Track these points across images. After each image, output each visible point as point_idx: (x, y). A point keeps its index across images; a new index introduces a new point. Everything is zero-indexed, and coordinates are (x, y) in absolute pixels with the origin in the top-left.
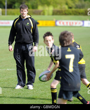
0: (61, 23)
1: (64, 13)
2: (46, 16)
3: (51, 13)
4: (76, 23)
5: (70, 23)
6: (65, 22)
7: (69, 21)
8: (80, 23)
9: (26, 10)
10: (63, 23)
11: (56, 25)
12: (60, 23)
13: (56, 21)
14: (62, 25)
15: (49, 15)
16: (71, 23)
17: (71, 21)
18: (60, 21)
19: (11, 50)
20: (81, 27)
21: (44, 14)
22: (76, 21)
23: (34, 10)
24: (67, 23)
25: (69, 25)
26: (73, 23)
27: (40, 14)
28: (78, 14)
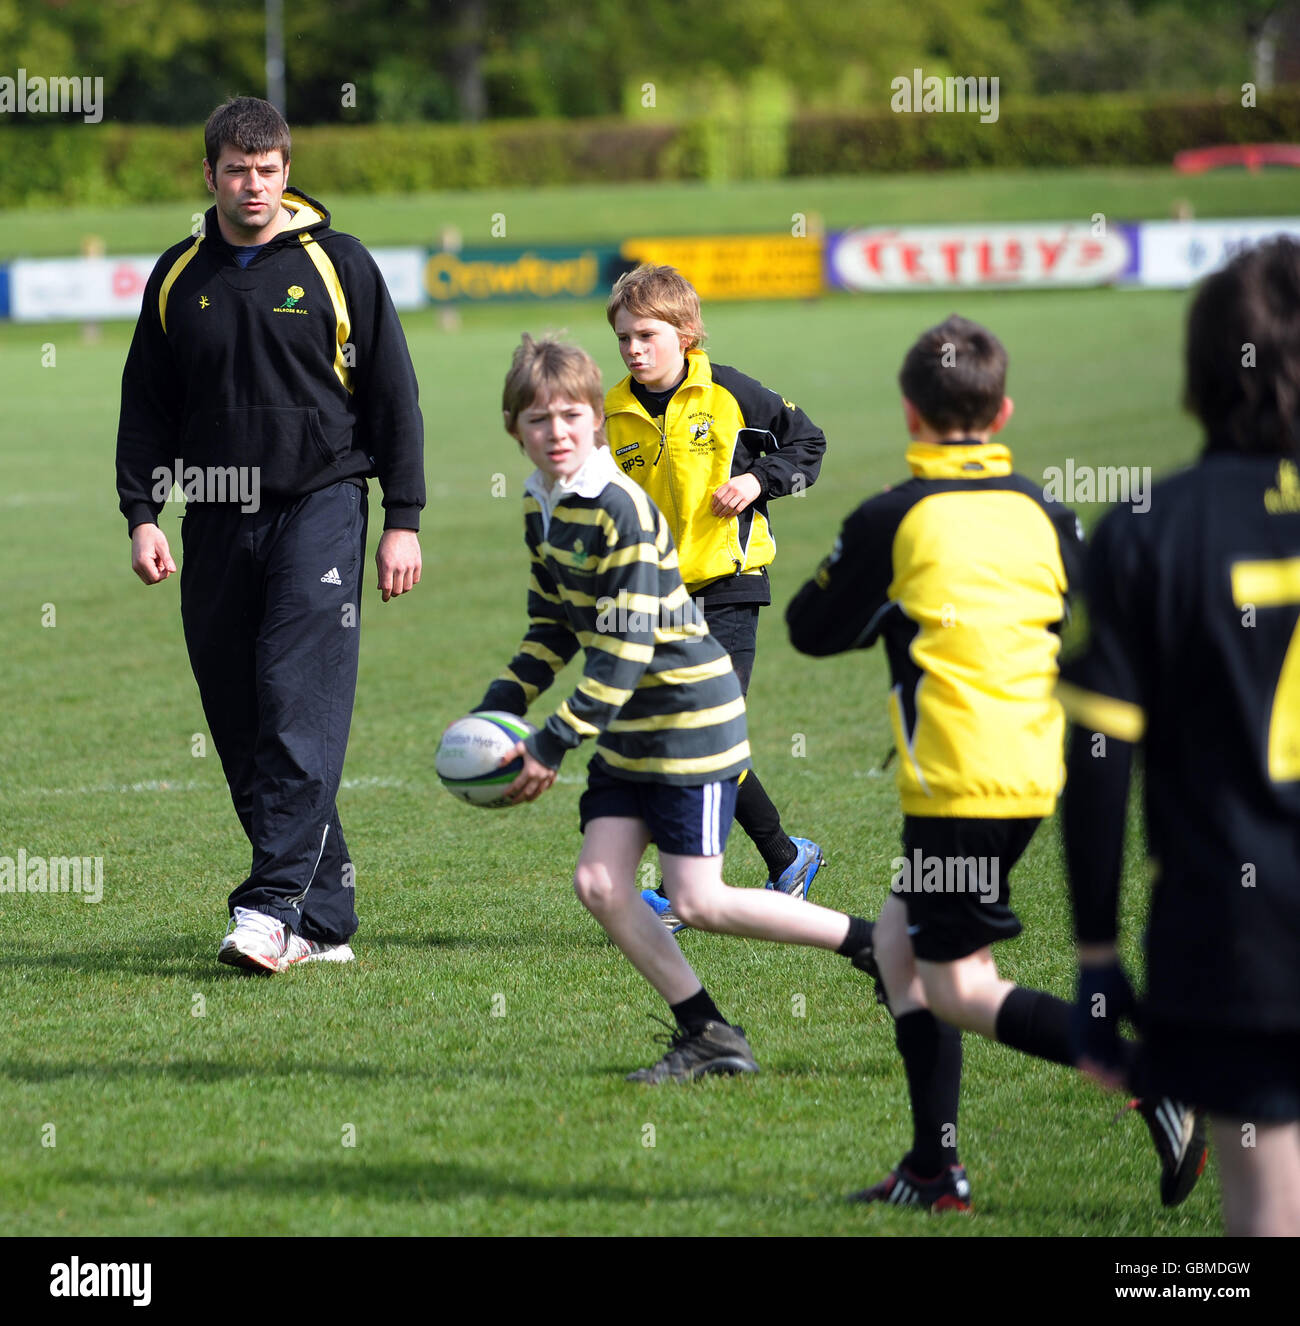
0: (891, 258)
1: (912, 145)
2: (719, 190)
3: (770, 149)
4: (1051, 256)
5: (985, 252)
6: (930, 242)
7: (970, 237)
8: (1093, 251)
9: (274, 158)
10: (910, 259)
11: (832, 285)
12: (874, 257)
13: (832, 240)
14: (894, 275)
15: (745, 173)
16: (999, 259)
17: (999, 237)
18: (876, 235)
19: (155, 573)
20: (1104, 287)
21: (692, 172)
22: (1053, 234)
23: (582, 133)
24: (952, 254)
25: (970, 271)
26: (1014, 251)
27: (650, 172)
28: (1069, 151)
